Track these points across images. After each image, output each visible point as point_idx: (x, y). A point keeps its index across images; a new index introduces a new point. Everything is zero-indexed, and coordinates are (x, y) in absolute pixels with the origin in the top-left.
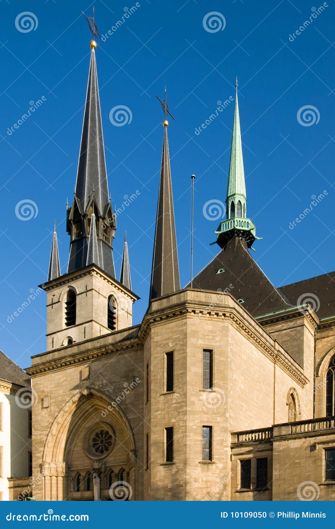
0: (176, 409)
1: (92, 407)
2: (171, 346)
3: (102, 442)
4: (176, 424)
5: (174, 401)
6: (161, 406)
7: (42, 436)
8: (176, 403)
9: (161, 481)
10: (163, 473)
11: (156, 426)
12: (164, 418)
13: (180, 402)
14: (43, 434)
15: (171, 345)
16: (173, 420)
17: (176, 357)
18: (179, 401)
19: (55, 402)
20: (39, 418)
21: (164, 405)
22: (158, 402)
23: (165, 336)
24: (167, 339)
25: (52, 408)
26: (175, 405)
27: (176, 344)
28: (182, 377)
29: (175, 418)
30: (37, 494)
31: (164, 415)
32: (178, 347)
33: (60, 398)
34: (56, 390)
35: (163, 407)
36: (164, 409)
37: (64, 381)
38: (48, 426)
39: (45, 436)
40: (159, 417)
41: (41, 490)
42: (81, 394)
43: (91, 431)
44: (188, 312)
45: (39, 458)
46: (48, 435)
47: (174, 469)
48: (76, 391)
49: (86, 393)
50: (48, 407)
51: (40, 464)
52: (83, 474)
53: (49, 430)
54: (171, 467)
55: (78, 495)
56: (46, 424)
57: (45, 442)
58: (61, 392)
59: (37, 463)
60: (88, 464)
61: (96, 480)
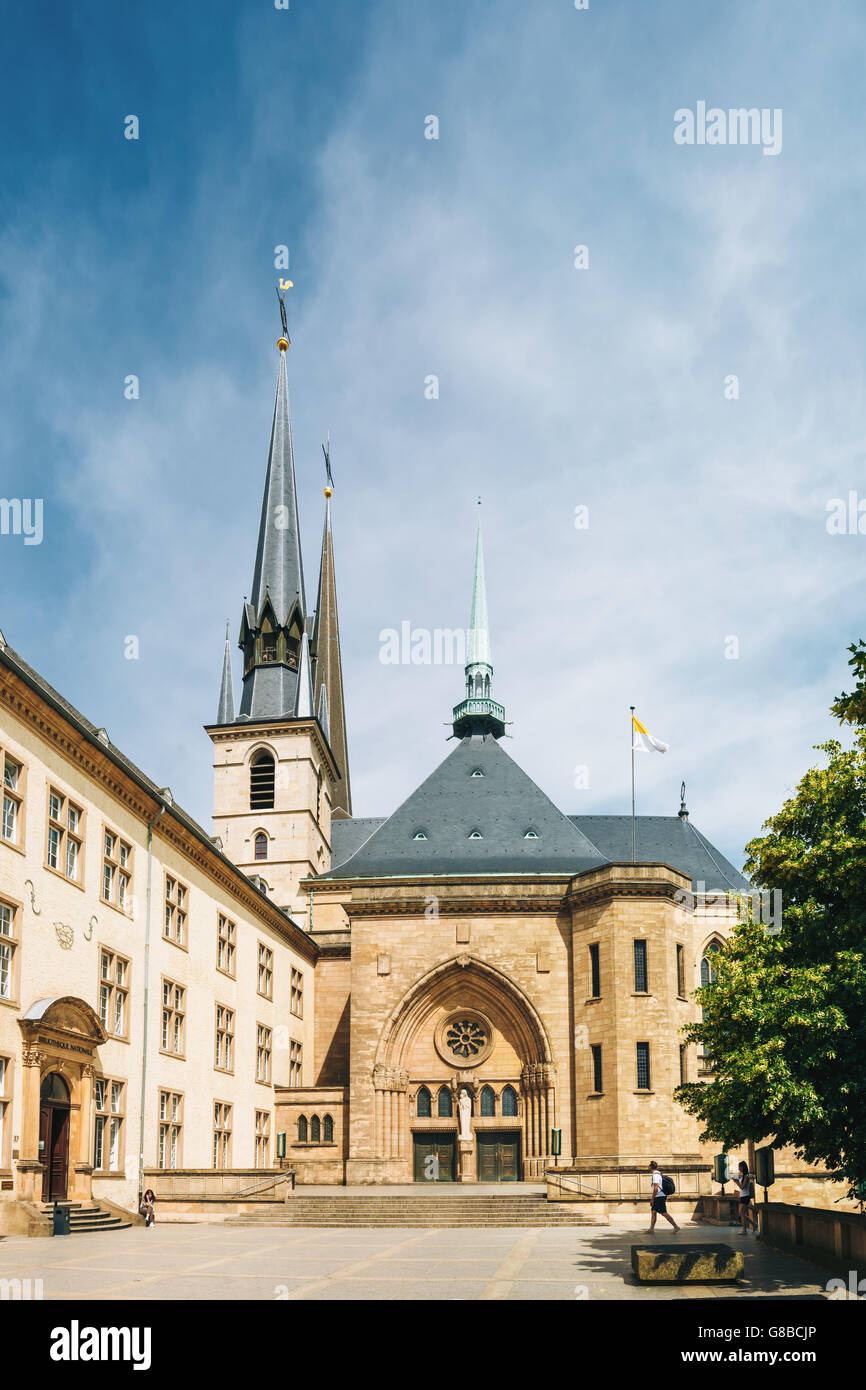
0: (653, 1018)
1: (459, 982)
2: (642, 933)
3: (466, 1038)
4: (654, 1039)
5: (651, 1007)
6: (631, 1011)
7: (373, 1021)
8: (653, 1011)
9: (633, 1116)
10: (636, 1106)
11: (624, 1038)
12: (636, 1028)
13: (658, 1011)
14: (374, 1018)
15: (643, 931)
16: (650, 1033)
17: (651, 948)
18: (658, 1008)
19: (402, 968)
20: (368, 989)
21: (636, 1010)
22: (627, 1004)
23: (635, 918)
24: (635, 922)
25: (395, 976)
26: (650, 1013)
27: (651, 932)
28: (660, 978)
29: (652, 1030)
31: (637, 1023)
32: (653, 937)
33: (412, 963)
34: (403, 948)
35: (634, 1013)
36: (636, 1016)
37: (421, 936)
38: (385, 1007)
39: (380, 1021)
40: (629, 1025)
41: (368, 1113)
42: (453, 962)
43: (450, 1020)
44: (666, 894)
45: (366, 1057)
46: (386, 1021)
47: (653, 1101)
48: (444, 957)
49: (463, 962)
50: (386, 975)
51: (368, 1069)
52: (434, 1089)
53: (388, 1012)
54: (647, 1098)
55: (424, 1123)
56: (382, 1001)
57: (379, 1032)
58: (414, 952)
59: (360, 1065)
60: (443, 1073)
61: (465, 1101)
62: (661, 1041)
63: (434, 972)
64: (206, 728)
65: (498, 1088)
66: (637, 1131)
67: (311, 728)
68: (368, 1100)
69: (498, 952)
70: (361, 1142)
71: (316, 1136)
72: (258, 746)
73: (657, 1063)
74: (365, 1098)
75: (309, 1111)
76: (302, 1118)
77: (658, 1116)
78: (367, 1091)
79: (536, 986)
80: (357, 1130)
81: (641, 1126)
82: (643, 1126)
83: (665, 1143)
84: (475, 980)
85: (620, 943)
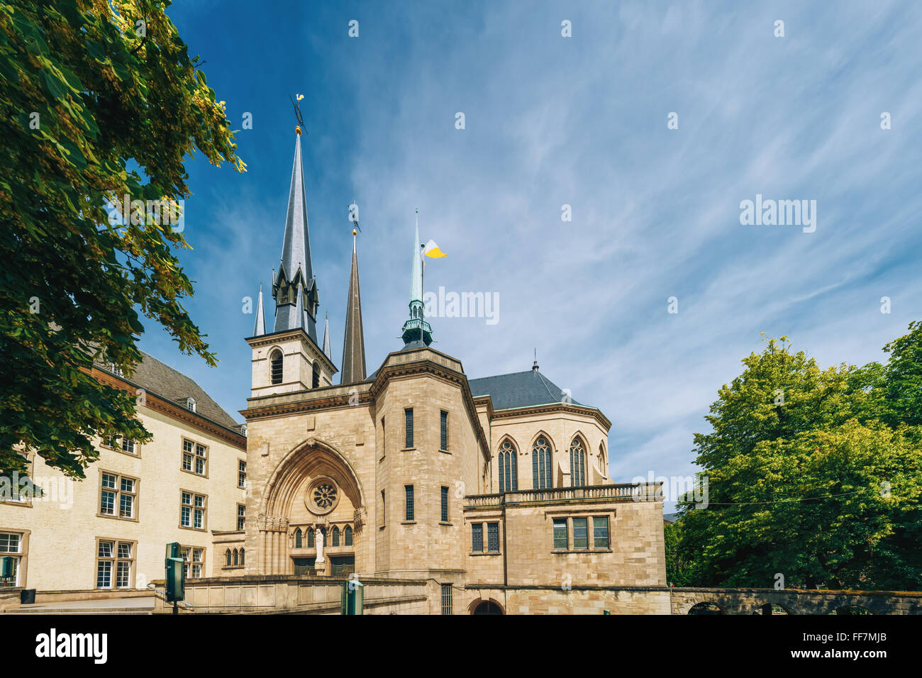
0: (417, 466)
1: (316, 459)
2: (410, 402)
3: (325, 495)
4: (417, 482)
5: (415, 459)
6: (401, 463)
7: (258, 486)
8: (416, 461)
9: (401, 540)
10: (403, 533)
11: (395, 483)
12: (404, 475)
13: (420, 460)
14: (259, 484)
15: (410, 401)
16: (414, 478)
17: (416, 414)
18: (420, 458)
19: (275, 450)
20: (256, 466)
21: (404, 461)
22: (397, 458)
23: (405, 392)
24: (406, 395)
25: (271, 456)
26: (414, 463)
27: (417, 402)
28: (422, 435)
29: (416, 475)
30: (250, 550)
31: (404, 471)
32: (418, 404)
33: (281, 447)
34: (276, 438)
35: (403, 464)
36: (404, 466)
37: (287, 428)
38: (266, 476)
39: (263, 486)
40: (399, 473)
41: (255, 546)
42: (305, 444)
43: (313, 484)
44: (427, 370)
45: (254, 510)
46: (266, 486)
47: (415, 529)
48: (300, 441)
49: (311, 443)
50: (267, 455)
51: (255, 517)
52: (303, 529)
53: (267, 480)
54: (411, 527)
55: (297, 552)
56: (264, 473)
57: (262, 493)
58: (282, 440)
59: (251, 515)
60: (308, 519)
61: (319, 537)
62: (422, 483)
63: (294, 452)
64: (246, 339)
65: (341, 527)
66: (402, 552)
67: (301, 335)
68: (255, 538)
69: (332, 434)
70: (251, 565)
71: (236, 563)
72: (275, 348)
73: (419, 500)
74: (254, 536)
75: (232, 546)
76: (229, 551)
77: (419, 541)
78: (255, 532)
79: (355, 455)
80: (248, 557)
81: (406, 548)
82: (408, 548)
83: (423, 560)
84: (324, 456)
85: (393, 412)
